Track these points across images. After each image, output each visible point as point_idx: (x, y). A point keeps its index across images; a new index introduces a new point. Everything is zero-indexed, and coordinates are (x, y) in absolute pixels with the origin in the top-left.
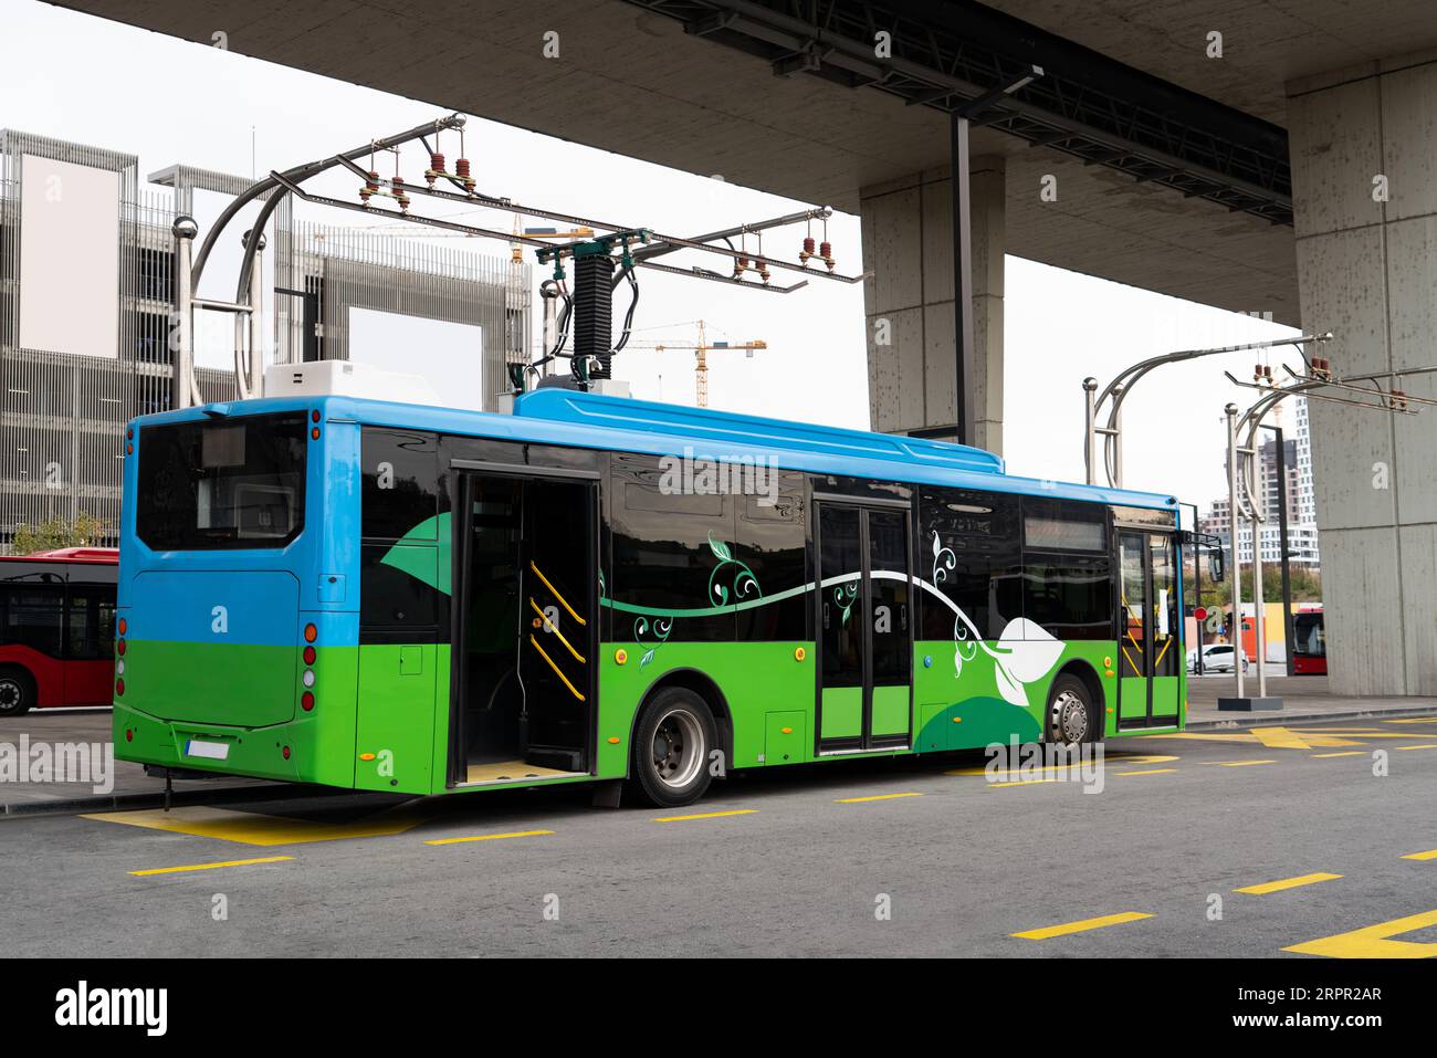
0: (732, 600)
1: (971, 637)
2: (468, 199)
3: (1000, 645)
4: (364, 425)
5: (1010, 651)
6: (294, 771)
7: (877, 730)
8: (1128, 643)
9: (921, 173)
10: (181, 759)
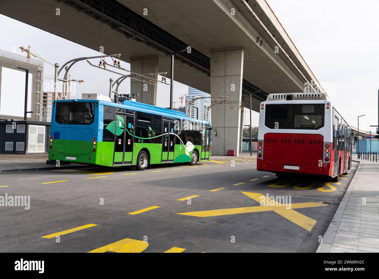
0: (151, 137)
1: (182, 144)
2: (119, 68)
3: (186, 145)
4: (104, 105)
5: (187, 147)
6: (91, 162)
7: (169, 159)
8: (203, 146)
9: (143, 57)
10: (64, 160)
